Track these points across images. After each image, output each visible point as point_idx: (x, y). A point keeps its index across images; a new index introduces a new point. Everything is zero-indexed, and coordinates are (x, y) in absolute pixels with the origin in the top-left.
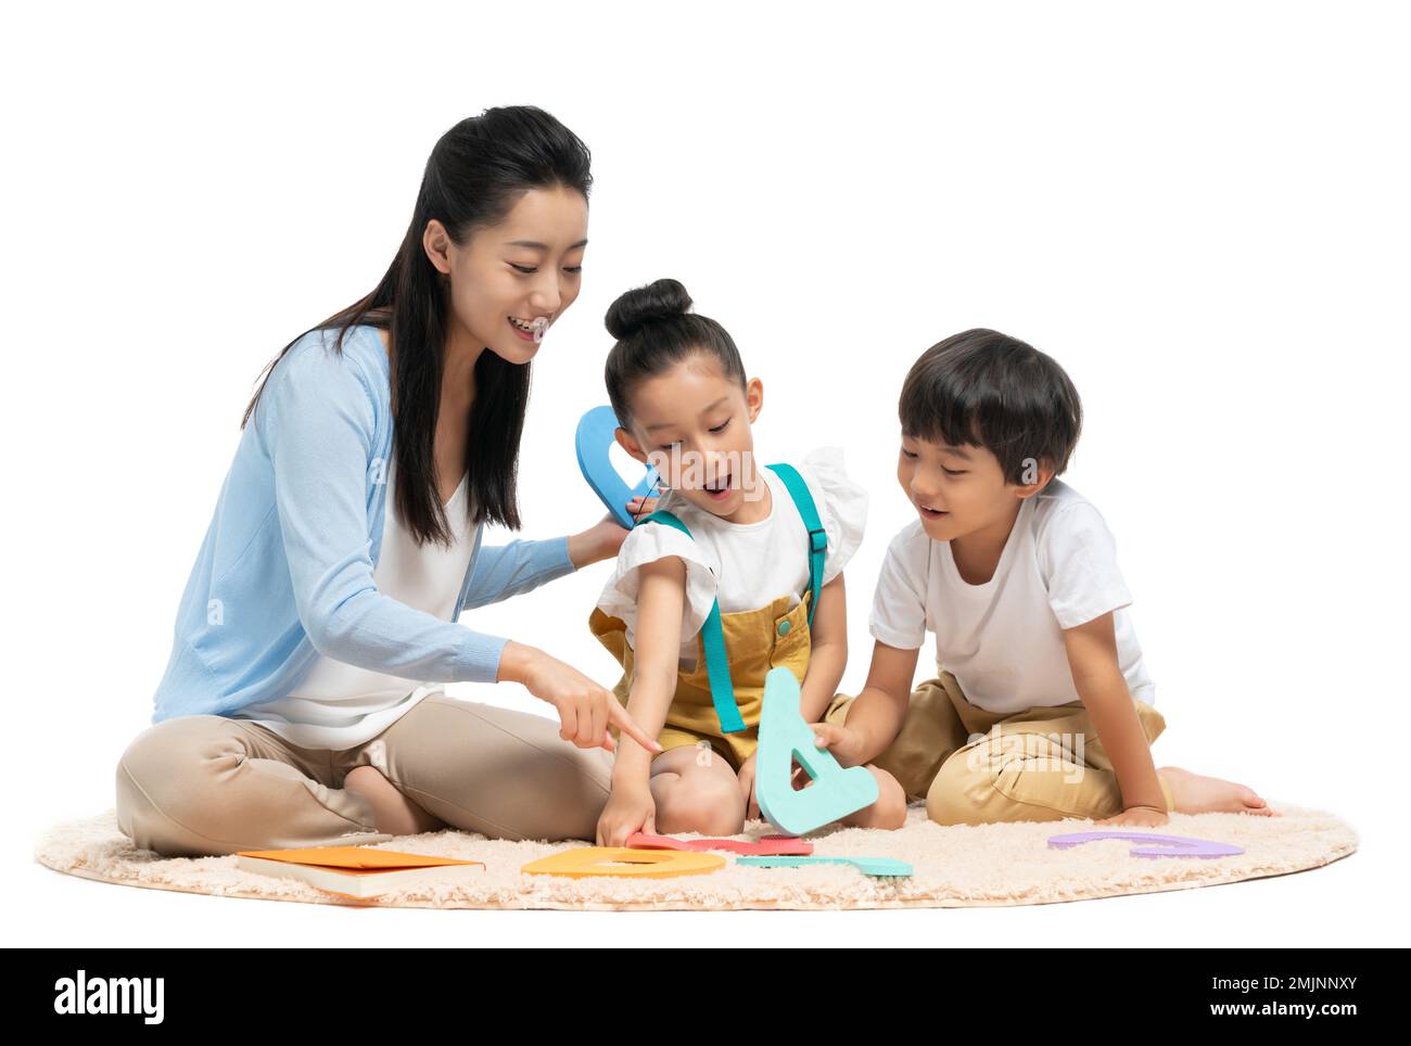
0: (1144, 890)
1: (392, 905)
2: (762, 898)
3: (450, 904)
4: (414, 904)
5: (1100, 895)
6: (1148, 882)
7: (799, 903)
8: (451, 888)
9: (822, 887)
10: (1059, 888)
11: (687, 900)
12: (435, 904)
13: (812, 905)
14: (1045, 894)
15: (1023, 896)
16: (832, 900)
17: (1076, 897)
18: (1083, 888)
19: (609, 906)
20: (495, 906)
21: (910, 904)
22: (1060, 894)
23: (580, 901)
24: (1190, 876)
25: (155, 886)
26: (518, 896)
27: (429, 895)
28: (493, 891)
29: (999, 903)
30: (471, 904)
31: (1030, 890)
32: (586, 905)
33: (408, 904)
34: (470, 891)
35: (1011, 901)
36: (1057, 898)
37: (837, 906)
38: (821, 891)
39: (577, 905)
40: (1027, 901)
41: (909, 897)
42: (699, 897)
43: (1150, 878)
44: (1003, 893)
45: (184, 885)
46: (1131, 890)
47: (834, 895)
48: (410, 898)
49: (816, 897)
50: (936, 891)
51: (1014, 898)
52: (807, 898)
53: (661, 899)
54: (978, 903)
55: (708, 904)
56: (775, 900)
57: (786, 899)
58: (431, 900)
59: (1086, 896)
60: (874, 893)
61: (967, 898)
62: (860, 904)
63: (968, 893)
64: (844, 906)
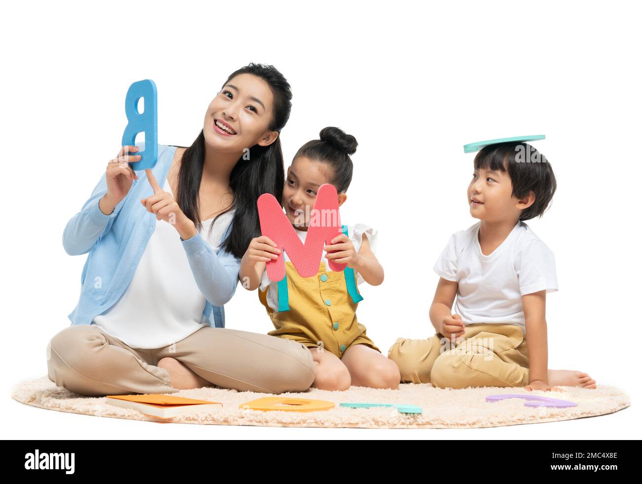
0: (530, 422)
1: (179, 422)
2: (351, 422)
3: (206, 422)
4: (189, 422)
5: (509, 424)
6: (532, 418)
7: (369, 425)
8: (207, 415)
9: (380, 417)
10: (491, 420)
11: (316, 423)
12: (199, 422)
13: (375, 426)
14: (484, 423)
15: (474, 424)
16: (384, 424)
17: (499, 425)
18: (502, 420)
19: (280, 425)
20: (226, 424)
21: (421, 426)
22: (491, 423)
23: (267, 422)
24: (552, 416)
25: (68, 411)
26: (238, 419)
27: (196, 418)
28: (226, 416)
29: (463, 427)
30: (215, 422)
31: (477, 421)
32: (269, 424)
33: (186, 422)
34: (215, 417)
35: (468, 426)
36: (490, 425)
37: (386, 427)
38: (379, 419)
39: (265, 424)
40: (475, 426)
41: (420, 423)
42: (322, 421)
43: (533, 417)
44: (464, 422)
45: (81, 410)
46: (524, 422)
47: (385, 422)
48: (187, 419)
49: (377, 423)
50: (433, 421)
51: (470, 425)
52: (373, 423)
53: (304, 422)
54: (453, 427)
55: (326, 424)
56: (357, 424)
57: (363, 423)
58: (196, 420)
59: (503, 424)
60: (404, 421)
61: (447, 424)
62: (398, 426)
63: (448, 422)
64: (390, 427)
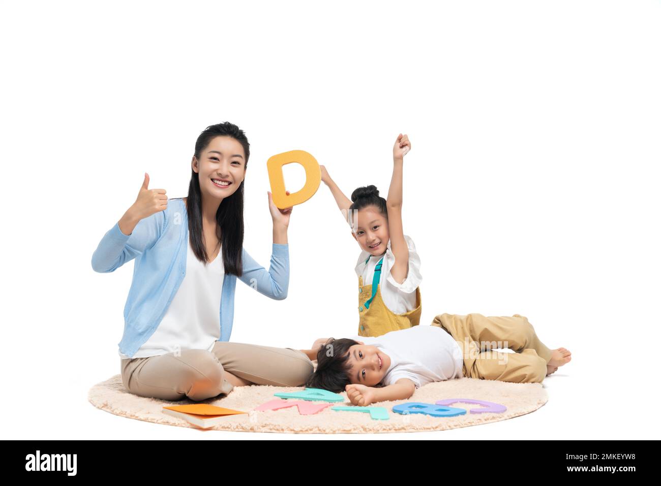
0: (478, 424)
1: (217, 429)
2: (346, 429)
3: (237, 430)
4: (225, 429)
5: (462, 426)
6: (479, 421)
7: (359, 431)
8: (237, 424)
9: (367, 425)
10: (449, 425)
11: (320, 430)
12: (232, 430)
13: (364, 432)
14: (444, 427)
15: (436, 427)
16: (370, 430)
17: (455, 427)
18: (457, 424)
19: (293, 432)
20: (252, 431)
21: (397, 431)
22: (449, 426)
23: (283, 430)
24: (494, 418)
25: (132, 417)
26: (261, 427)
27: (230, 427)
28: (252, 426)
29: (429, 430)
30: (244, 430)
31: (439, 425)
32: (285, 432)
33: (222, 429)
34: (244, 426)
35: (432, 429)
36: (448, 428)
37: (372, 432)
38: (367, 427)
39: (282, 431)
40: (438, 429)
41: (397, 428)
42: (324, 429)
43: (480, 419)
44: (429, 427)
45: (142, 418)
46: (473, 424)
47: (371, 428)
48: (223, 427)
49: (365, 429)
50: (407, 426)
51: (433, 428)
52: (362, 430)
53: (311, 430)
54: (421, 430)
55: (327, 431)
56: (350, 430)
57: (354, 429)
58: (229, 428)
59: (458, 427)
60: (385, 428)
61: (417, 429)
62: (380, 431)
63: (417, 427)
64: (375, 432)
